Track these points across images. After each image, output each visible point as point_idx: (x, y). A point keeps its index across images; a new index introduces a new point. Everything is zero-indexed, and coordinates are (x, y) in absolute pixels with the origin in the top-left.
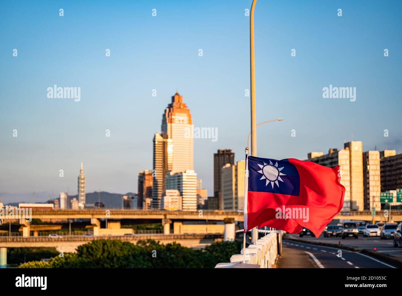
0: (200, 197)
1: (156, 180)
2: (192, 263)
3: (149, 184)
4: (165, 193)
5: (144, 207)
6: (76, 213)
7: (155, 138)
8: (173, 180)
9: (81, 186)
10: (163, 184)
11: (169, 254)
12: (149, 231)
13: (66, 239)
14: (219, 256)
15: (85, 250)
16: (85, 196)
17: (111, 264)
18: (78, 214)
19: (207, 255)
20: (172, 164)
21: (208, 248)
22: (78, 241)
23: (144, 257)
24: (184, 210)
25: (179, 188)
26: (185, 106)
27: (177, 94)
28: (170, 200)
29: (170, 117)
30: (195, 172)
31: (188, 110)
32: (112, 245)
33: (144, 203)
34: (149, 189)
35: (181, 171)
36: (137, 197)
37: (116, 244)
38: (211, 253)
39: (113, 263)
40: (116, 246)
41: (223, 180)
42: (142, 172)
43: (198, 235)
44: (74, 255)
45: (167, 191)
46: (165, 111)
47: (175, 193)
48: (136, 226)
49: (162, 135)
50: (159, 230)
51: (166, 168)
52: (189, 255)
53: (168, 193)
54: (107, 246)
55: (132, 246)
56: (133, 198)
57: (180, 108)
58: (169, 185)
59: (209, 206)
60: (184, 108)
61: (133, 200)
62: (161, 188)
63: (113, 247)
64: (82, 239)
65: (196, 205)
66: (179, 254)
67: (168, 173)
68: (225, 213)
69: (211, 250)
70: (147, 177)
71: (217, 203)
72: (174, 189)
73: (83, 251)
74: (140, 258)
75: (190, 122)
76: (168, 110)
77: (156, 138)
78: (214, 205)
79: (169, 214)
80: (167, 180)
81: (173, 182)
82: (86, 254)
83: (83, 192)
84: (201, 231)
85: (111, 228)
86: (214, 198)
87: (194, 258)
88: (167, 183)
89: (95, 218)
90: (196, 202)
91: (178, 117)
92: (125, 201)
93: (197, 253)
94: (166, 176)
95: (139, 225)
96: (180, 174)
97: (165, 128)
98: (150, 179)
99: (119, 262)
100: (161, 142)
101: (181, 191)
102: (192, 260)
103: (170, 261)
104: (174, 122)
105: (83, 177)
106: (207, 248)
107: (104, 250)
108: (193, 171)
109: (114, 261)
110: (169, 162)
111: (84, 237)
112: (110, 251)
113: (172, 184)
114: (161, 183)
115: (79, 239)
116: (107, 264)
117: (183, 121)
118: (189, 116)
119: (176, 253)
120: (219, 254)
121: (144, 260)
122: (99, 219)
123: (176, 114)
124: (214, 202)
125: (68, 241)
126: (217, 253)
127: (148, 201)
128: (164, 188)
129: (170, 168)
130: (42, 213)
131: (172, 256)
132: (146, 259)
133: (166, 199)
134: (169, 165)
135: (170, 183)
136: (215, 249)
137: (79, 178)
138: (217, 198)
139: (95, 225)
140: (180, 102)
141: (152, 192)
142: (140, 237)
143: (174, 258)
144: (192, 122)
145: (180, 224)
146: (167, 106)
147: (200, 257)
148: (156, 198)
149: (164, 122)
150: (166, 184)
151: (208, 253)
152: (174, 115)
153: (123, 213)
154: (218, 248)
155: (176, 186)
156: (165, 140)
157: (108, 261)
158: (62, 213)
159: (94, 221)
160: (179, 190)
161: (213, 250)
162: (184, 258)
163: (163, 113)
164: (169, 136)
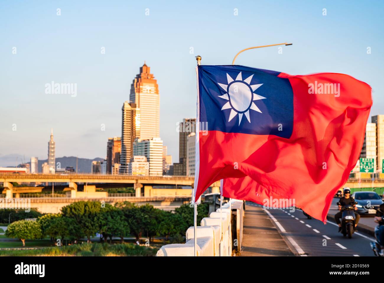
0: (166, 163)
1: (124, 147)
2: (162, 222)
3: (118, 150)
4: (133, 159)
5: (113, 172)
6: (56, 177)
7: (123, 107)
8: (140, 146)
9: (51, 151)
10: (131, 151)
11: (143, 214)
12: (121, 194)
13: (50, 201)
14: (187, 217)
15: (69, 210)
16: (55, 160)
17: (92, 223)
18: (57, 178)
19: (176, 216)
20: (139, 131)
21: (178, 210)
22: (61, 202)
23: (121, 217)
24: (151, 175)
25: (146, 155)
26: (152, 76)
27: (145, 65)
28: (138, 166)
29: (138, 87)
30: (161, 140)
31: (156, 81)
32: (93, 206)
33: (113, 168)
34: (118, 154)
35: (148, 139)
36: (106, 162)
37: (96, 206)
38: (180, 214)
39: (94, 222)
40: (96, 207)
41: (188, 148)
42: (111, 138)
43: (168, 198)
44: (59, 215)
45: (135, 157)
46: (134, 81)
47: (143, 159)
48: (108, 189)
49: (130, 104)
50: (130, 194)
51: (134, 135)
52: (161, 215)
53: (136, 159)
54: (89, 207)
55: (111, 208)
56: (102, 163)
57: (148, 78)
58: (136, 151)
59: (175, 171)
60: (152, 79)
61: (102, 165)
62: (129, 154)
63: (93, 208)
64: (64, 201)
65: (162, 170)
66: (152, 214)
67: (136, 140)
68: (191, 179)
69: (180, 212)
70: (115, 144)
71: (182, 168)
72: (142, 155)
73: (67, 211)
74: (117, 218)
75: (157, 92)
76: (136, 80)
77: (125, 106)
78: (179, 171)
79: (140, 179)
80: (135, 147)
81: (140, 149)
82: (69, 214)
83: (53, 156)
84: (169, 194)
85: (87, 191)
86: (179, 165)
87: (165, 218)
88: (135, 149)
89: (73, 182)
90: (162, 168)
91: (146, 87)
92: (94, 166)
93: (167, 214)
94: (134, 143)
95: (110, 189)
96: (147, 141)
97: (133, 97)
98: (119, 146)
99: (99, 221)
100: (130, 111)
101: (148, 157)
102: (163, 220)
103: (144, 221)
104: (142, 92)
105: (53, 142)
106: (176, 210)
107: (85, 211)
108: (160, 139)
109: (95, 220)
110: (136, 130)
111: (66, 200)
112: (91, 211)
113: (139, 150)
114: (129, 149)
115: (62, 201)
116: (88, 223)
117: (150, 90)
118: (156, 86)
119: (149, 214)
120: (187, 215)
121: (121, 220)
122: (76, 183)
123: (144, 84)
124: (179, 168)
125: (51, 202)
126: (186, 214)
127: (117, 166)
128: (132, 154)
129: (137, 135)
130: (24, 177)
131: (146, 216)
132: (122, 218)
133: (134, 164)
134: (136, 132)
135: (138, 149)
136: (184, 211)
137: (49, 143)
138: (182, 165)
139: (73, 189)
140: (148, 73)
141: (121, 158)
142: (117, 199)
143: (148, 218)
144: (159, 92)
145: (150, 187)
146: (136, 76)
147: (170, 217)
148: (124, 163)
149: (132, 91)
150: (134, 151)
151: (178, 214)
152: (142, 85)
153: (99, 177)
154: (186, 210)
155: (144, 153)
156: (133, 109)
157: (89, 220)
158: (43, 177)
159: (72, 185)
160: (146, 156)
161: (182, 212)
162: (157, 218)
163: (132, 83)
164: (137, 105)
